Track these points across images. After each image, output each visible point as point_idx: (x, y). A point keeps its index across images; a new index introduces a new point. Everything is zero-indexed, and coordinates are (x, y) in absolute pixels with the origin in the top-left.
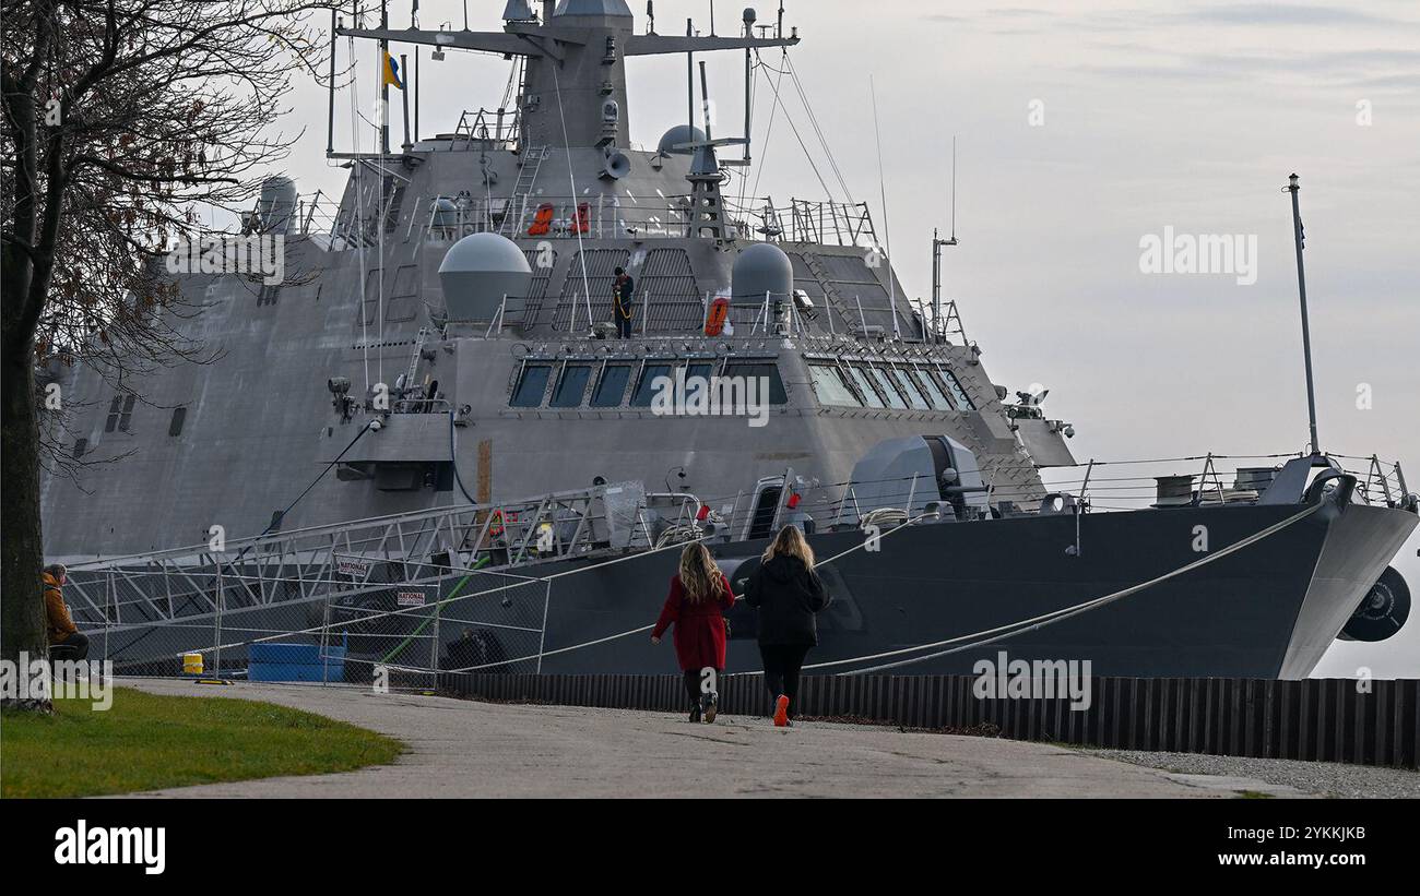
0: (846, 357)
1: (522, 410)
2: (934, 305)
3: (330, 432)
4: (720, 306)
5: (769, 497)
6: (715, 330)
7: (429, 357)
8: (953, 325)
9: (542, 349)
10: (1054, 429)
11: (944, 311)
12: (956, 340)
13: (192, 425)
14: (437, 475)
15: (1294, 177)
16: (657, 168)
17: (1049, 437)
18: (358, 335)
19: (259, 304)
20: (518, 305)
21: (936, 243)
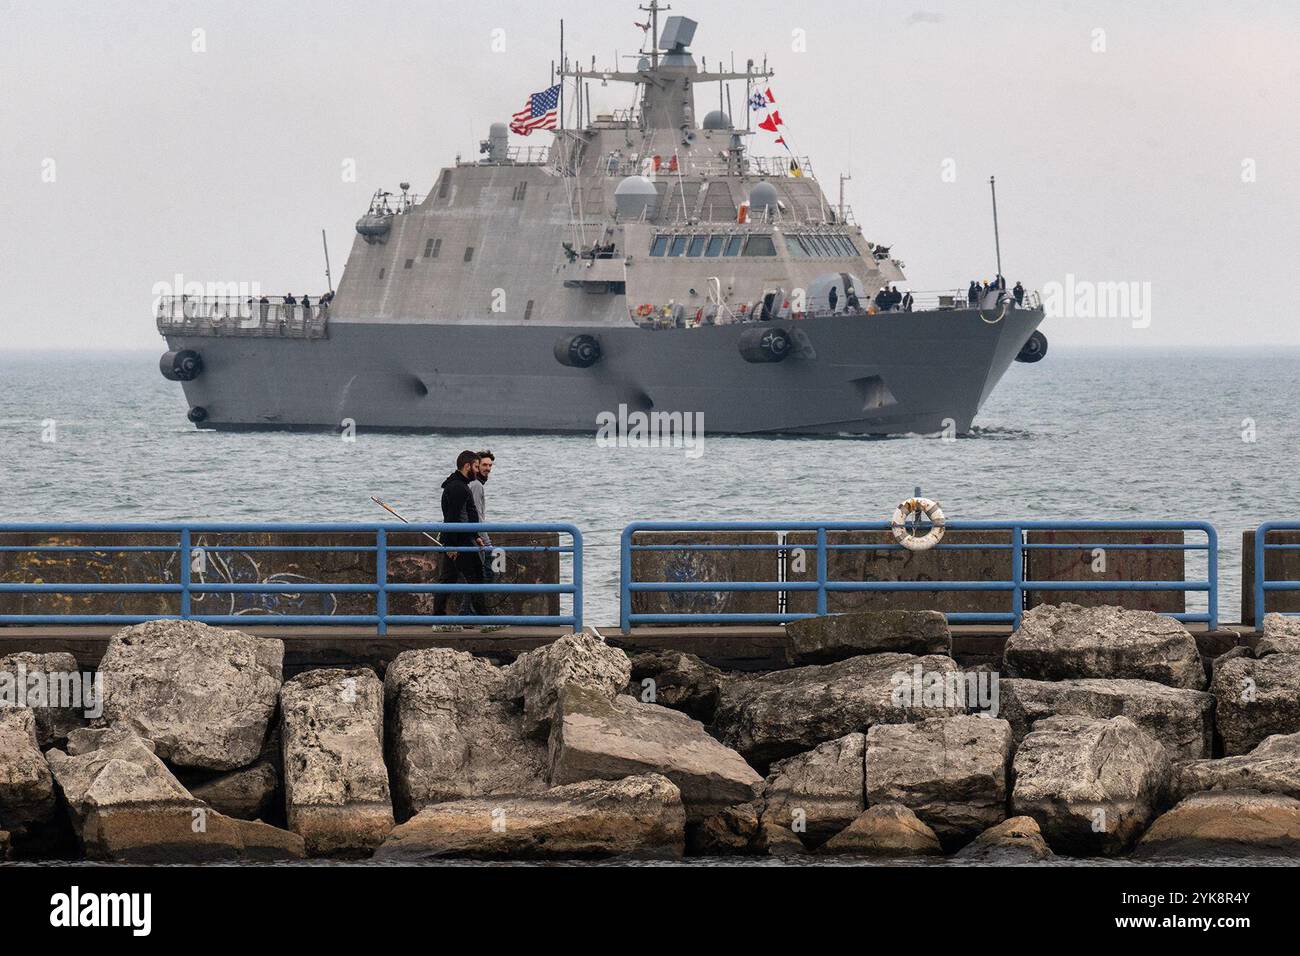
0: (802, 234)
1: (656, 258)
2: (841, 206)
3: (564, 267)
4: (744, 210)
5: (770, 298)
6: (742, 221)
7: (610, 232)
8: (849, 216)
9: (664, 230)
10: (896, 264)
11: (845, 210)
12: (851, 223)
13: (478, 256)
14: (618, 288)
15: (992, 177)
16: (708, 138)
17: (893, 267)
18: (570, 219)
19: (514, 199)
20: (651, 209)
21: (842, 179)
